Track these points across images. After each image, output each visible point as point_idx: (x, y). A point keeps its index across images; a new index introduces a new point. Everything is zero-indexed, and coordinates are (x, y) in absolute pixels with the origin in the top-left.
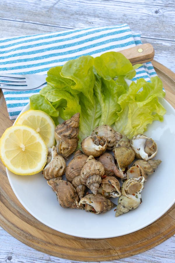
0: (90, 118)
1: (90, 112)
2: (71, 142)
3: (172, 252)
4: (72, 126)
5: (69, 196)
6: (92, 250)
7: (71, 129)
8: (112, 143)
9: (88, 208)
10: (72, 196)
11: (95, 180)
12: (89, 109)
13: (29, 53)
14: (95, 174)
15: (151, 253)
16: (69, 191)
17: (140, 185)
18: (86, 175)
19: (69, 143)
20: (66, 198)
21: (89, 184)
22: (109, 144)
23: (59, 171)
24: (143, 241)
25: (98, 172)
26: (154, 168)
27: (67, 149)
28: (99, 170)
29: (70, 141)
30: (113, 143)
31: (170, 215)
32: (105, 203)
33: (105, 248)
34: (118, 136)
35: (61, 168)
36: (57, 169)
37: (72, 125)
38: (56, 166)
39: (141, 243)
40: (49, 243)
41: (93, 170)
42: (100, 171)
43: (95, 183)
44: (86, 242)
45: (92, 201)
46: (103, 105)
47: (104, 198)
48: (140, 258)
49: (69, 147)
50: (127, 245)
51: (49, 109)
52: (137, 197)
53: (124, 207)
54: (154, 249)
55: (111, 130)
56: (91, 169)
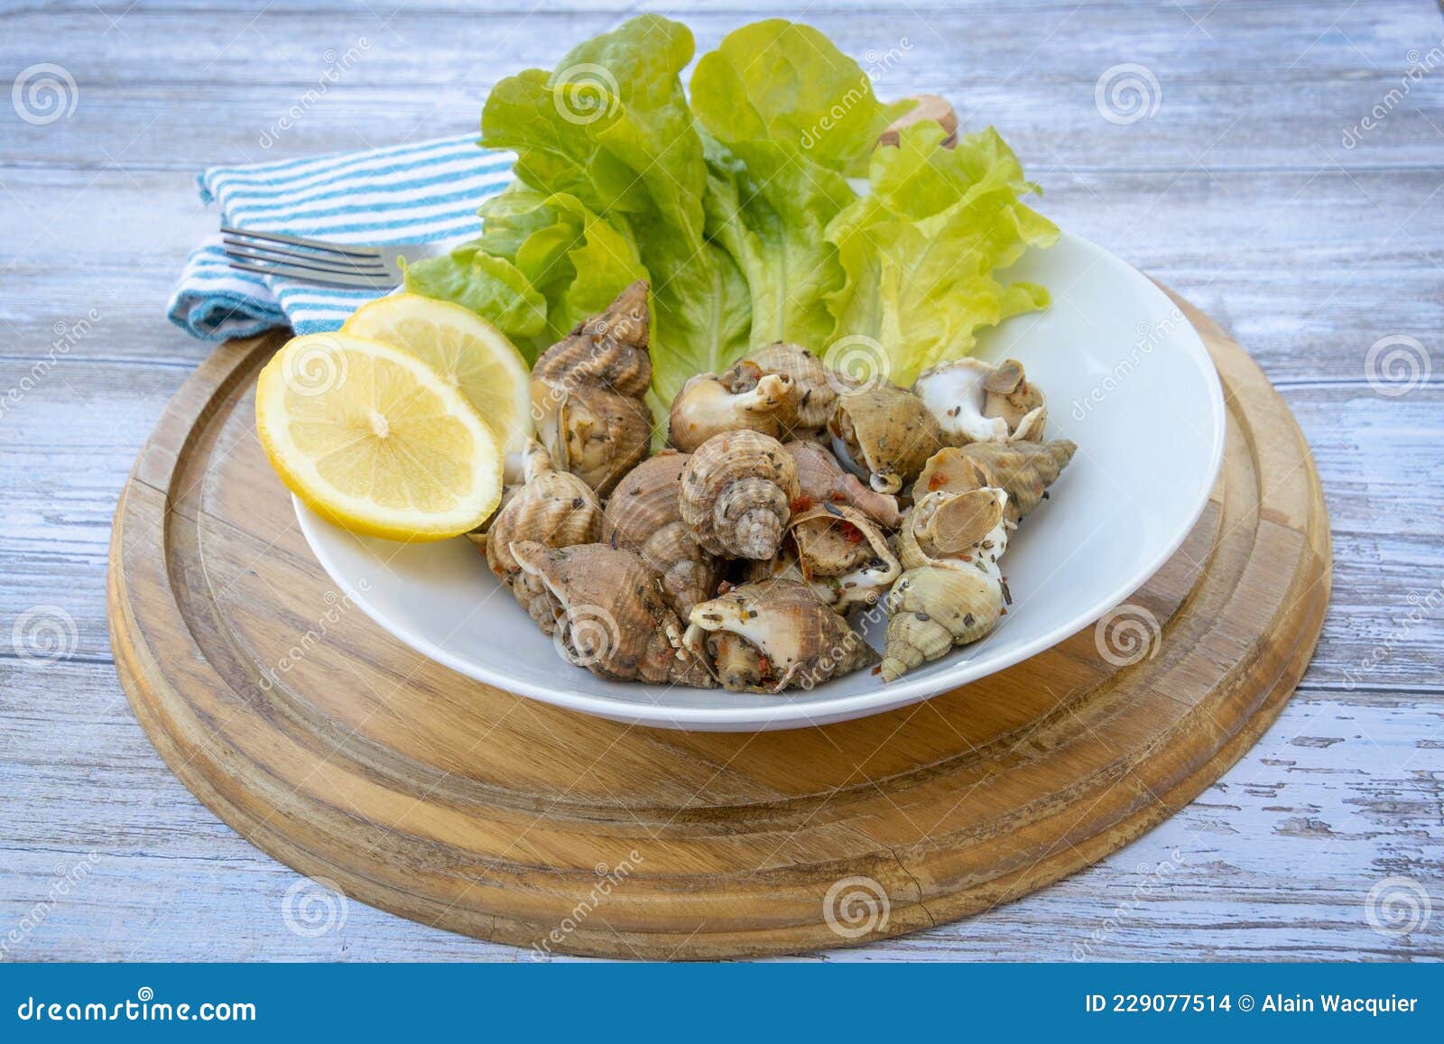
0: (694, 341)
1: (694, 313)
2: (615, 404)
3: (1203, 871)
5: (628, 588)
6: (775, 870)
8: (817, 407)
9: (735, 661)
10: (645, 594)
11: (759, 496)
12: (688, 301)
13: (392, 188)
14: (756, 472)
15: (1093, 888)
17: (992, 503)
18: (707, 480)
19: (605, 411)
20: (616, 600)
21: (726, 515)
22: (807, 410)
23: (564, 516)
24: (1047, 812)
25: (770, 466)
26: (1045, 468)
27: (601, 438)
28: (771, 456)
29: (610, 399)
30: (825, 406)
31: (1161, 690)
32: (820, 612)
33: (849, 854)
35: (578, 504)
36: (555, 507)
38: (551, 495)
39: (1033, 823)
40: (542, 868)
41: (742, 454)
42: (775, 462)
43: (757, 506)
44: (741, 841)
45: (750, 608)
46: (752, 264)
48: (1037, 916)
49: (610, 429)
50: (962, 833)
51: (498, 299)
52: (982, 568)
53: (925, 617)
54: (1102, 870)
55: (807, 354)
56: (731, 451)
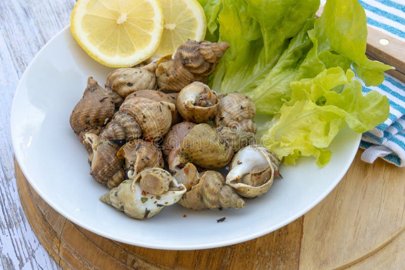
4: (202, 52)
7: (197, 54)
10: (88, 119)
11: (124, 123)
14: (134, 118)
16: (91, 109)
19: (176, 69)
20: (79, 113)
23: (122, 84)
27: (167, 76)
28: (144, 117)
29: (181, 67)
32: (106, 166)
33: (54, 227)
34: (244, 125)
35: (130, 84)
36: (121, 79)
37: (203, 49)
38: (125, 76)
41: (136, 108)
42: (145, 120)
43: (119, 125)
45: (98, 148)
47: (114, 159)
49: (171, 76)
50: (76, 253)
52: (144, 200)
53: (116, 195)
55: (242, 108)
56: (135, 105)
